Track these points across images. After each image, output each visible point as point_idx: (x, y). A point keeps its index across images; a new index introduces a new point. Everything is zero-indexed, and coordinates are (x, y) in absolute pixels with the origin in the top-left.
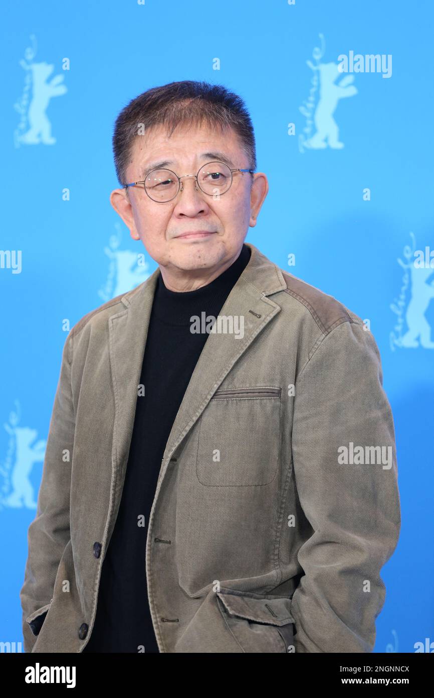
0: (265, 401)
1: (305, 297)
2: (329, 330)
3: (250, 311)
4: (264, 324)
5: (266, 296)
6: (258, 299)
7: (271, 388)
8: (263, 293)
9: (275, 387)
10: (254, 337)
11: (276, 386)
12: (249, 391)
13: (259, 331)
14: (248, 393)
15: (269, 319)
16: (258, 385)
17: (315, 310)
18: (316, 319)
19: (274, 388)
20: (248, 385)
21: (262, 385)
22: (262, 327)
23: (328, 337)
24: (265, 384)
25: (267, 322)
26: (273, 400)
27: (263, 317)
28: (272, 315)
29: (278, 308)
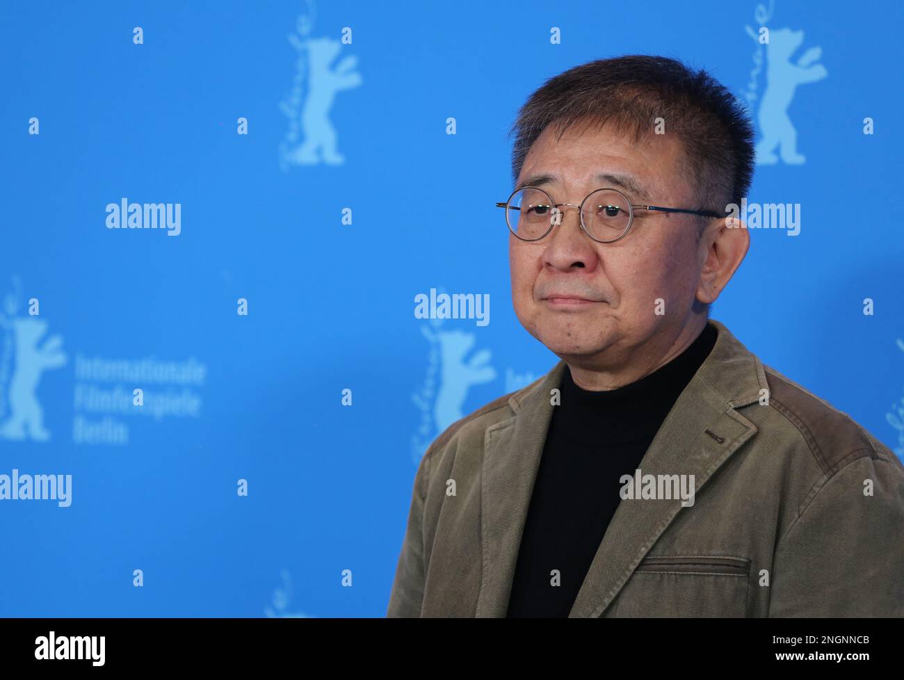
0: (723, 579)
1: (798, 414)
2: (835, 469)
3: (707, 432)
4: (728, 454)
5: (735, 409)
6: (721, 412)
7: (734, 558)
8: (731, 404)
9: (740, 557)
10: (711, 474)
11: (742, 557)
12: (697, 561)
13: (719, 464)
14: (695, 564)
15: (737, 445)
16: (713, 552)
17: (814, 434)
18: (815, 449)
19: (738, 559)
20: (696, 552)
21: (719, 552)
22: (724, 458)
23: (832, 480)
24: (723, 552)
25: (733, 450)
26: (736, 579)
27: (728, 441)
28: (743, 440)
29: (753, 429)
